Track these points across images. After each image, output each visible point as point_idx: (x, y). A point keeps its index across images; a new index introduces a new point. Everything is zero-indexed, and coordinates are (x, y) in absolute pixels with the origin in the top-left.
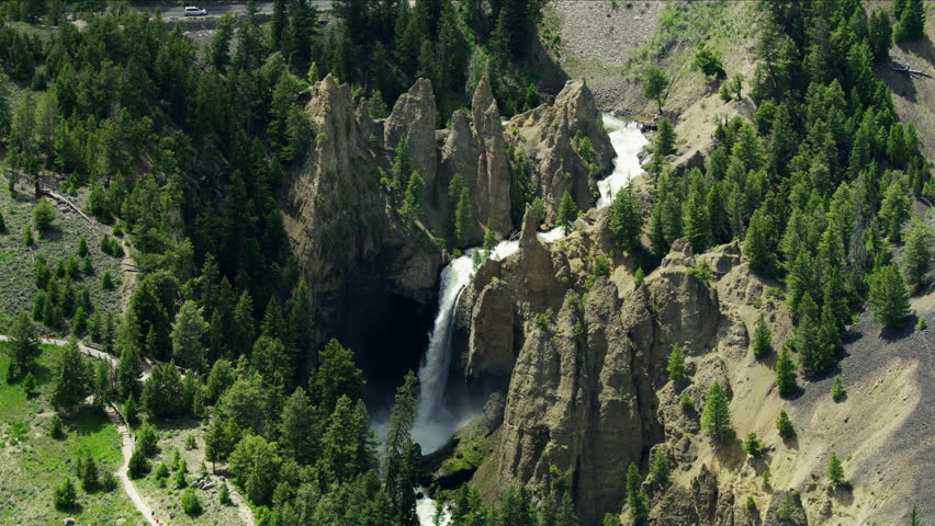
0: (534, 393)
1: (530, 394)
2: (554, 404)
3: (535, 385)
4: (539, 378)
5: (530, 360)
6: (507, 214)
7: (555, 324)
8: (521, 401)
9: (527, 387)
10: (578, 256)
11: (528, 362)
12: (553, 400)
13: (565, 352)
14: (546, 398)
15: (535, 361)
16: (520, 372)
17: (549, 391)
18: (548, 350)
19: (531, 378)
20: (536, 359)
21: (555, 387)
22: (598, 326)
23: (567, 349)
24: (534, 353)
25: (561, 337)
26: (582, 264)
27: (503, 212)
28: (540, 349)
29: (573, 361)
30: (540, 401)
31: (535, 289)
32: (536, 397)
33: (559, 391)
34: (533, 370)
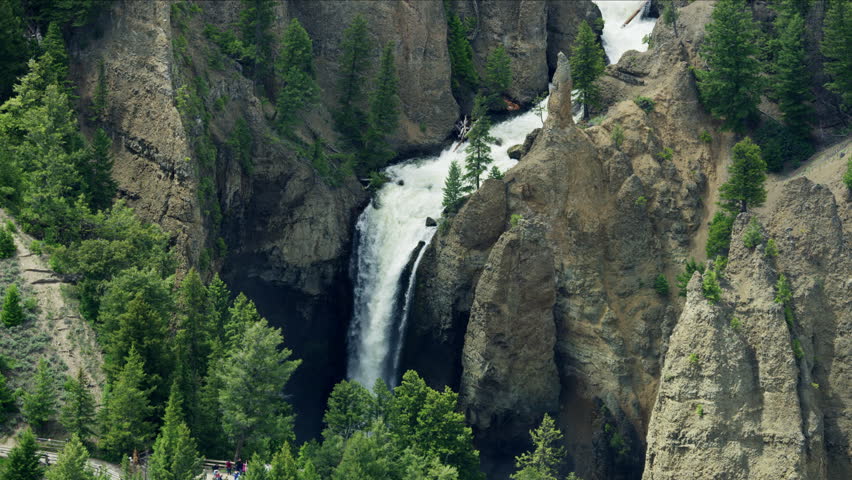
0: (720, 435)
1: (710, 438)
2: (760, 452)
3: (719, 419)
4: (724, 403)
5: (699, 368)
6: (447, 87)
7: (730, 288)
8: (689, 456)
9: (700, 425)
10: (645, 150)
11: (695, 373)
12: (758, 442)
13: (768, 341)
14: (744, 441)
15: (710, 368)
16: (680, 398)
17: (747, 427)
18: (732, 343)
19: (708, 405)
20: (713, 365)
21: (756, 416)
22: (811, 283)
23: (771, 337)
24: (707, 352)
25: (748, 313)
26: (655, 165)
27: (439, 84)
28: (718, 344)
29: (790, 359)
30: (734, 450)
31: (588, 228)
32: (724, 442)
33: (766, 421)
34: (708, 387)
